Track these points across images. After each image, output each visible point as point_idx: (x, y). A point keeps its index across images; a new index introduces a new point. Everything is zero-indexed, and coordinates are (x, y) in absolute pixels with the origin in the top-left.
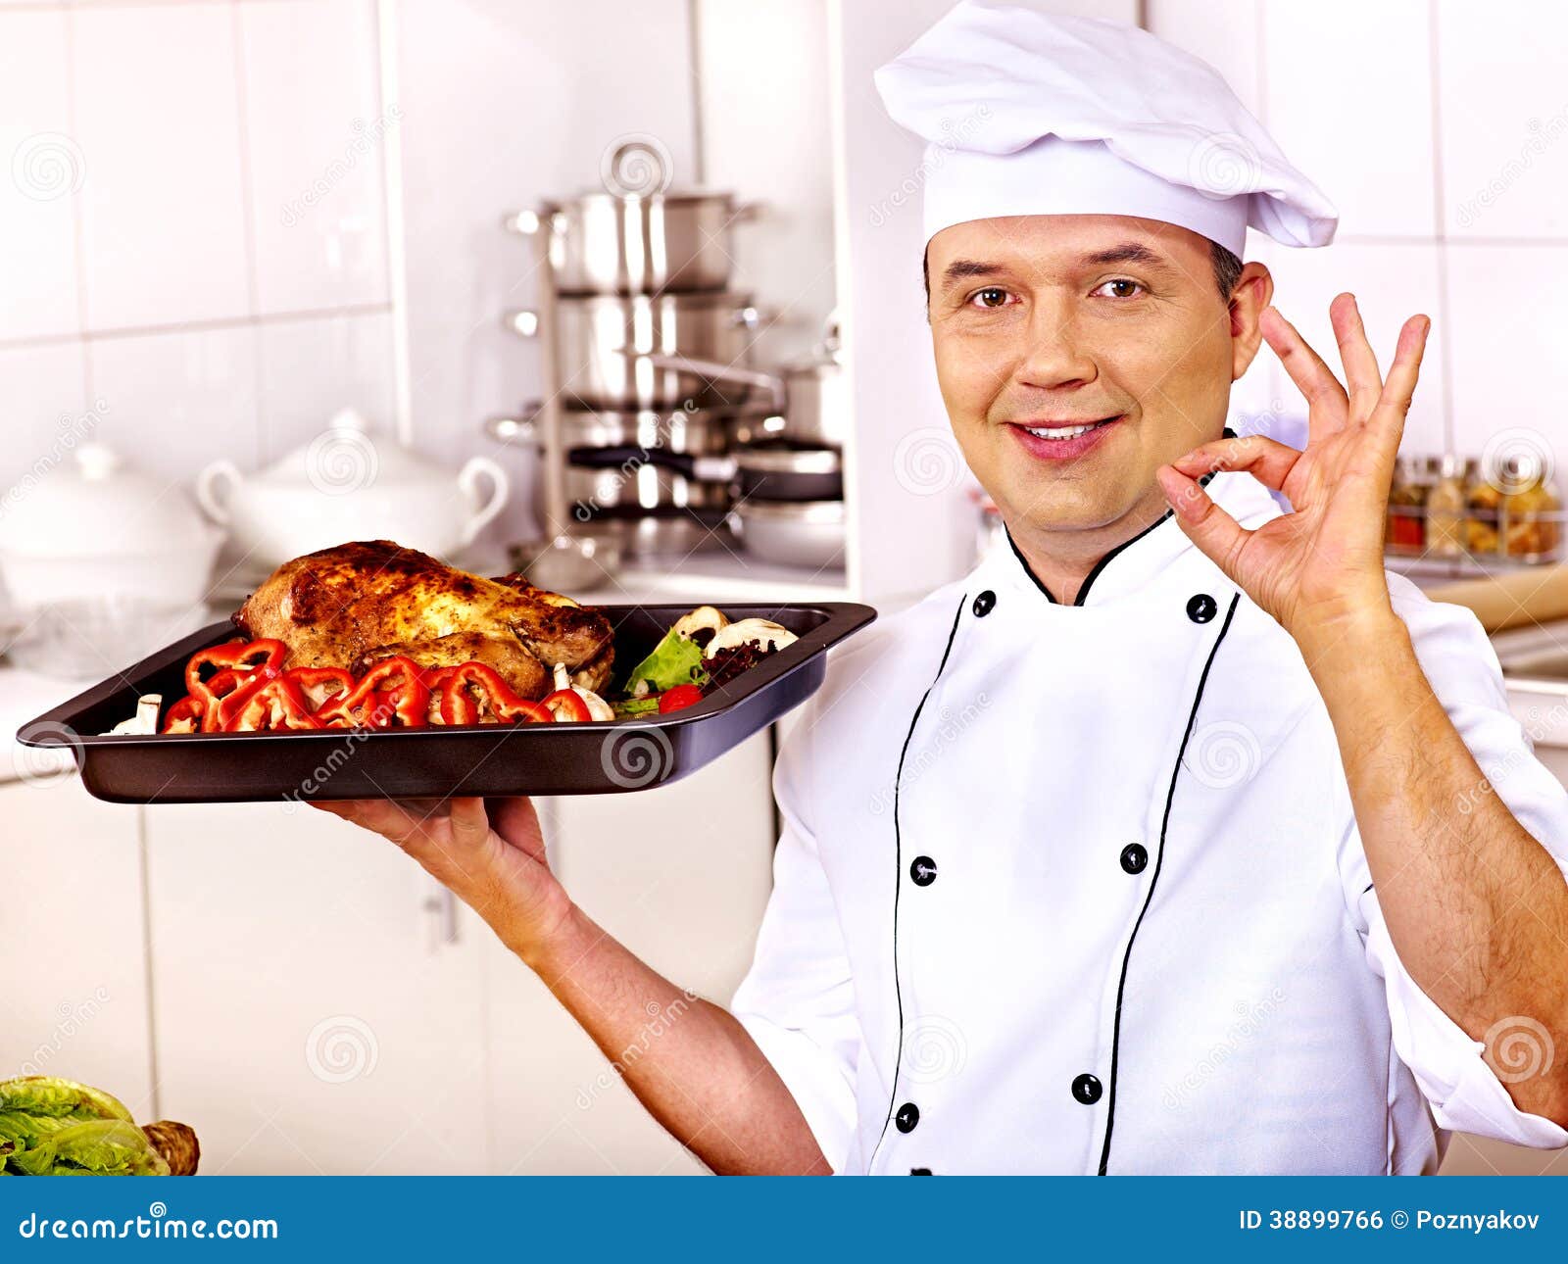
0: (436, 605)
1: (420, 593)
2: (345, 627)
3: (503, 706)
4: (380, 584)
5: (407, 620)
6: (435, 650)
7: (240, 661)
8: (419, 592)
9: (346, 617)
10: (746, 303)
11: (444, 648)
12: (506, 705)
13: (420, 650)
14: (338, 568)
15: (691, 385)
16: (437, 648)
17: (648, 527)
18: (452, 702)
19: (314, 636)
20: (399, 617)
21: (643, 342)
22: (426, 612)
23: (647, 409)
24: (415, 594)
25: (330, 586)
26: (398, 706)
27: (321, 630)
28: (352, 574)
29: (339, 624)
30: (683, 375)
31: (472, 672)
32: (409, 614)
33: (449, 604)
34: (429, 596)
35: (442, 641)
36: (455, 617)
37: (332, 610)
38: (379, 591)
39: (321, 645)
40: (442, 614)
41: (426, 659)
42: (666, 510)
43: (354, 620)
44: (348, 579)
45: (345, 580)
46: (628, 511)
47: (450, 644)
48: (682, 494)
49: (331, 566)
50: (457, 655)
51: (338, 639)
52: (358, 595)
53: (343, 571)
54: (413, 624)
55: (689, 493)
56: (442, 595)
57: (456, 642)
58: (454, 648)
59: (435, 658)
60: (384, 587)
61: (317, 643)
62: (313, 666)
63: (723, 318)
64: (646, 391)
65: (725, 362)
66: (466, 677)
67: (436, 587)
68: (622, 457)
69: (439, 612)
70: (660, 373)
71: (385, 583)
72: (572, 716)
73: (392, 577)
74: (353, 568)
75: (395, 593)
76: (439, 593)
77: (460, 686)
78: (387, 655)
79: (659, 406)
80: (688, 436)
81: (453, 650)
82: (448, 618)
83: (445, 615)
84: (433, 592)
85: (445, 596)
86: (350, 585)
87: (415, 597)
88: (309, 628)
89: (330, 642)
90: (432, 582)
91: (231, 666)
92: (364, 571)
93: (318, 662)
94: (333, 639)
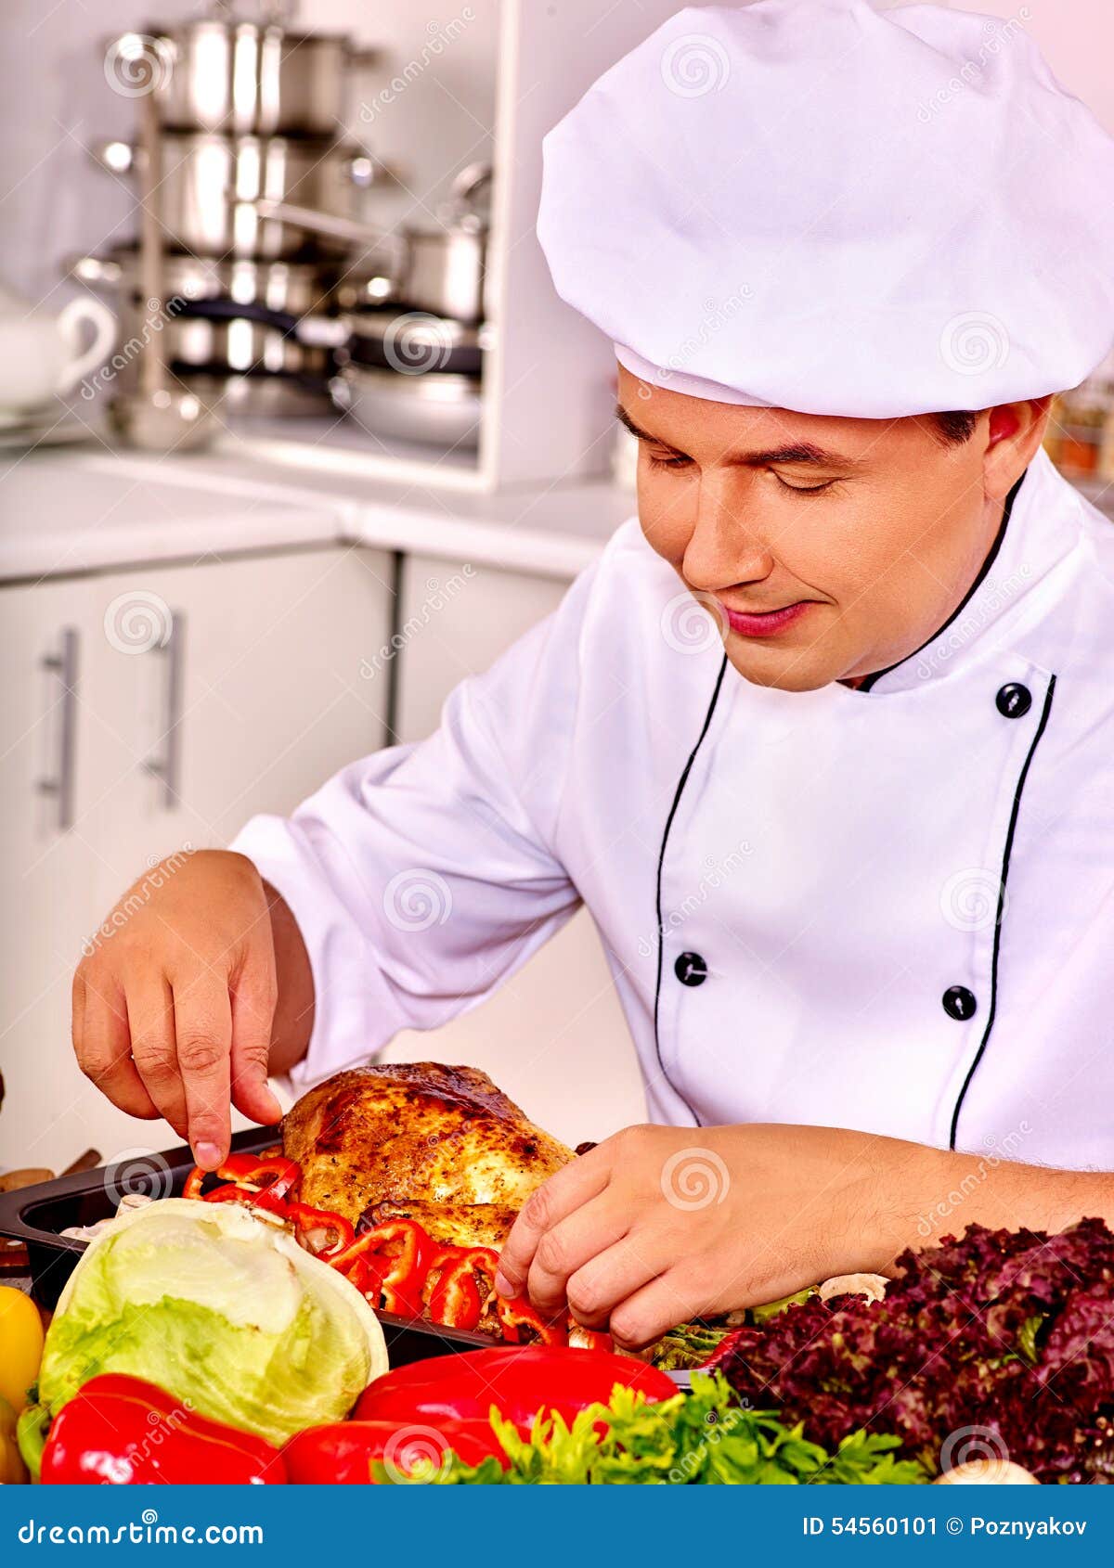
0: (482, 1164)
1: (471, 1143)
2: (371, 1166)
3: (507, 1311)
4: (429, 1123)
5: (445, 1173)
6: (458, 1219)
7: (247, 1178)
8: (469, 1143)
9: (378, 1154)
10: (355, 153)
11: (468, 1220)
12: (511, 1311)
13: (441, 1216)
14: (389, 1091)
15: (296, 238)
16: (461, 1217)
17: (237, 389)
18: (448, 1291)
19: (332, 1168)
20: (438, 1167)
21: (247, 187)
22: (469, 1169)
23: (247, 259)
24: (464, 1144)
25: (372, 1111)
26: (385, 1281)
27: (344, 1161)
28: (401, 1103)
29: (367, 1160)
30: (287, 226)
31: (483, 1260)
32: (452, 1166)
33: (497, 1165)
34: (478, 1150)
35: (469, 1210)
36: (500, 1183)
37: (364, 1141)
38: (425, 1131)
39: (338, 1181)
40: (486, 1177)
41: (442, 1228)
42: (257, 372)
43: (386, 1159)
44: (395, 1107)
45: (392, 1109)
46: (217, 370)
47: (476, 1217)
48: (277, 354)
49: (383, 1088)
50: (480, 1232)
51: (360, 1178)
52: (399, 1130)
53: (392, 1097)
54: (452, 1179)
55: (285, 354)
56: (494, 1152)
57: (487, 1216)
58: (480, 1222)
59: (454, 1230)
60: (432, 1127)
61: (334, 1178)
62: (318, 1207)
63: (331, 169)
64: (245, 238)
65: (332, 213)
66: (474, 1265)
67: (491, 1142)
68: (216, 311)
69: (483, 1172)
70: (262, 223)
71: (436, 1121)
72: (588, 1343)
73: (446, 1118)
74: (406, 1095)
75: (444, 1136)
76: (491, 1149)
77: (463, 1273)
78: (401, 1212)
79: (259, 259)
80: (289, 292)
81: (478, 1224)
82: (492, 1182)
83: (490, 1177)
84: (485, 1147)
85: (497, 1155)
86: (394, 1116)
87: (462, 1148)
88: (331, 1157)
89: (350, 1179)
90: (489, 1134)
91: (235, 1182)
92: (416, 1102)
93: (327, 1201)
94: (354, 1177)
